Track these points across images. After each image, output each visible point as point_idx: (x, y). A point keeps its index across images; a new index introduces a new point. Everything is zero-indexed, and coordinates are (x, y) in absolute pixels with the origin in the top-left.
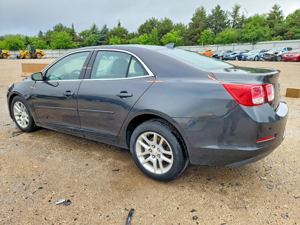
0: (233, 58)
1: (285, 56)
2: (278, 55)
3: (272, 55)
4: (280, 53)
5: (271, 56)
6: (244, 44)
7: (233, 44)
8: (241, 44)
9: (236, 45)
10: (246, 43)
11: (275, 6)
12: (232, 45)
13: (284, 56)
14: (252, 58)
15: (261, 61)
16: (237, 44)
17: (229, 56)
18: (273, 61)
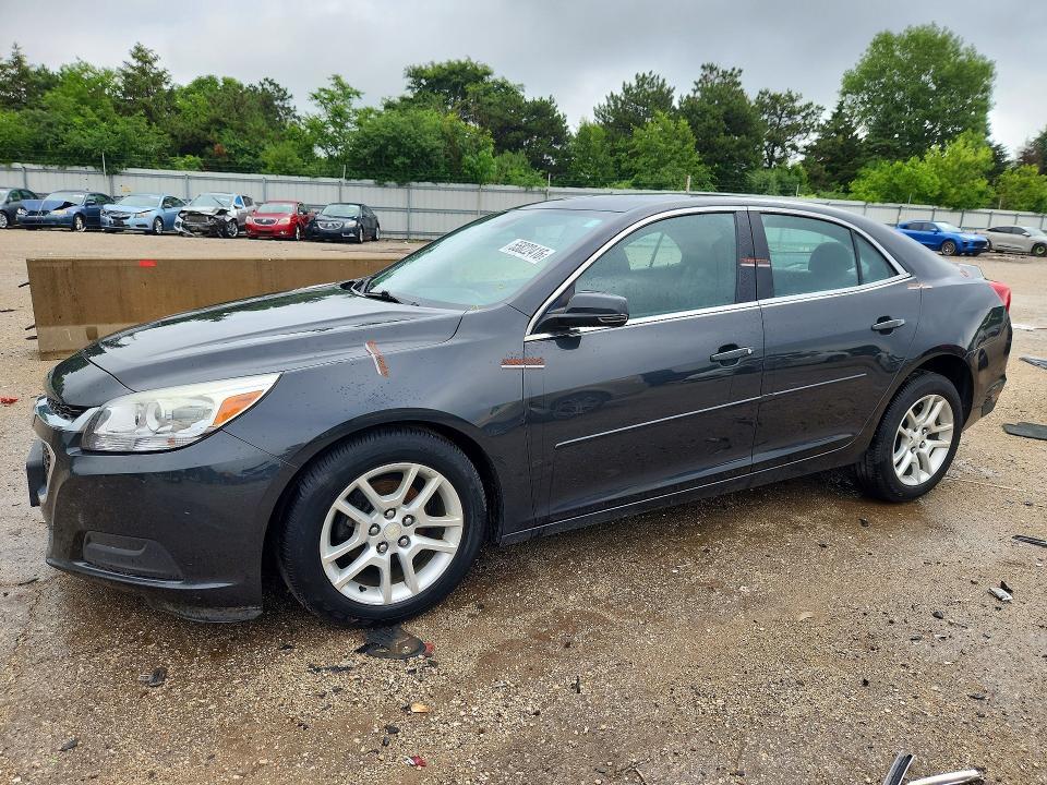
0: (66, 220)
1: (249, 220)
2: (228, 219)
3: (210, 217)
4: (233, 213)
5: (209, 223)
6: (68, 168)
7: (17, 165)
8: (55, 167)
9: (32, 170)
10: (76, 168)
11: (139, 49)
12: (15, 170)
13: (247, 221)
14: (146, 226)
15: (181, 234)
16: (41, 167)
17: (45, 212)
18: (217, 236)
